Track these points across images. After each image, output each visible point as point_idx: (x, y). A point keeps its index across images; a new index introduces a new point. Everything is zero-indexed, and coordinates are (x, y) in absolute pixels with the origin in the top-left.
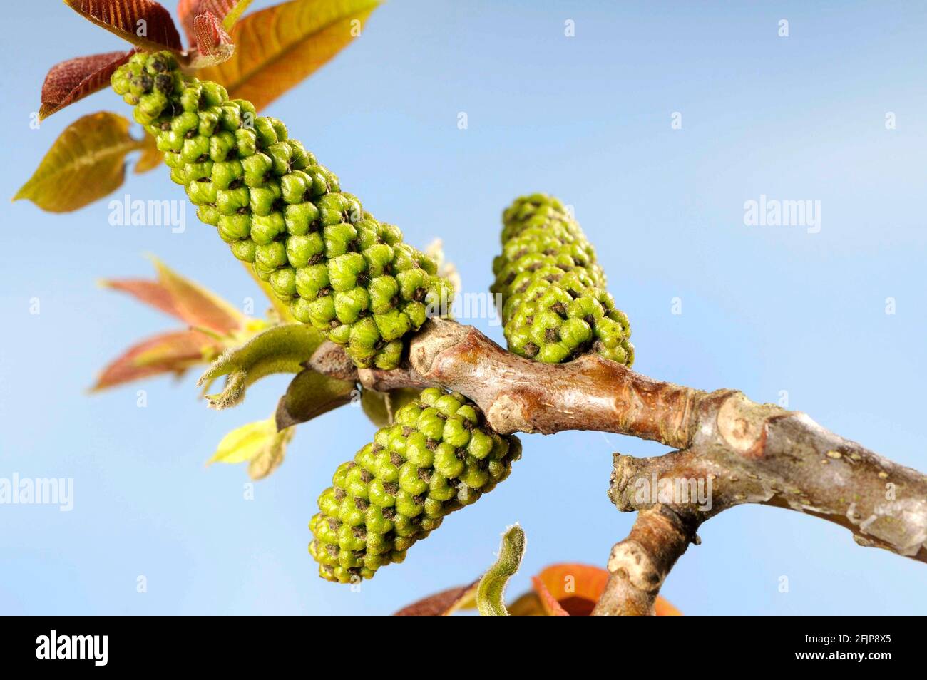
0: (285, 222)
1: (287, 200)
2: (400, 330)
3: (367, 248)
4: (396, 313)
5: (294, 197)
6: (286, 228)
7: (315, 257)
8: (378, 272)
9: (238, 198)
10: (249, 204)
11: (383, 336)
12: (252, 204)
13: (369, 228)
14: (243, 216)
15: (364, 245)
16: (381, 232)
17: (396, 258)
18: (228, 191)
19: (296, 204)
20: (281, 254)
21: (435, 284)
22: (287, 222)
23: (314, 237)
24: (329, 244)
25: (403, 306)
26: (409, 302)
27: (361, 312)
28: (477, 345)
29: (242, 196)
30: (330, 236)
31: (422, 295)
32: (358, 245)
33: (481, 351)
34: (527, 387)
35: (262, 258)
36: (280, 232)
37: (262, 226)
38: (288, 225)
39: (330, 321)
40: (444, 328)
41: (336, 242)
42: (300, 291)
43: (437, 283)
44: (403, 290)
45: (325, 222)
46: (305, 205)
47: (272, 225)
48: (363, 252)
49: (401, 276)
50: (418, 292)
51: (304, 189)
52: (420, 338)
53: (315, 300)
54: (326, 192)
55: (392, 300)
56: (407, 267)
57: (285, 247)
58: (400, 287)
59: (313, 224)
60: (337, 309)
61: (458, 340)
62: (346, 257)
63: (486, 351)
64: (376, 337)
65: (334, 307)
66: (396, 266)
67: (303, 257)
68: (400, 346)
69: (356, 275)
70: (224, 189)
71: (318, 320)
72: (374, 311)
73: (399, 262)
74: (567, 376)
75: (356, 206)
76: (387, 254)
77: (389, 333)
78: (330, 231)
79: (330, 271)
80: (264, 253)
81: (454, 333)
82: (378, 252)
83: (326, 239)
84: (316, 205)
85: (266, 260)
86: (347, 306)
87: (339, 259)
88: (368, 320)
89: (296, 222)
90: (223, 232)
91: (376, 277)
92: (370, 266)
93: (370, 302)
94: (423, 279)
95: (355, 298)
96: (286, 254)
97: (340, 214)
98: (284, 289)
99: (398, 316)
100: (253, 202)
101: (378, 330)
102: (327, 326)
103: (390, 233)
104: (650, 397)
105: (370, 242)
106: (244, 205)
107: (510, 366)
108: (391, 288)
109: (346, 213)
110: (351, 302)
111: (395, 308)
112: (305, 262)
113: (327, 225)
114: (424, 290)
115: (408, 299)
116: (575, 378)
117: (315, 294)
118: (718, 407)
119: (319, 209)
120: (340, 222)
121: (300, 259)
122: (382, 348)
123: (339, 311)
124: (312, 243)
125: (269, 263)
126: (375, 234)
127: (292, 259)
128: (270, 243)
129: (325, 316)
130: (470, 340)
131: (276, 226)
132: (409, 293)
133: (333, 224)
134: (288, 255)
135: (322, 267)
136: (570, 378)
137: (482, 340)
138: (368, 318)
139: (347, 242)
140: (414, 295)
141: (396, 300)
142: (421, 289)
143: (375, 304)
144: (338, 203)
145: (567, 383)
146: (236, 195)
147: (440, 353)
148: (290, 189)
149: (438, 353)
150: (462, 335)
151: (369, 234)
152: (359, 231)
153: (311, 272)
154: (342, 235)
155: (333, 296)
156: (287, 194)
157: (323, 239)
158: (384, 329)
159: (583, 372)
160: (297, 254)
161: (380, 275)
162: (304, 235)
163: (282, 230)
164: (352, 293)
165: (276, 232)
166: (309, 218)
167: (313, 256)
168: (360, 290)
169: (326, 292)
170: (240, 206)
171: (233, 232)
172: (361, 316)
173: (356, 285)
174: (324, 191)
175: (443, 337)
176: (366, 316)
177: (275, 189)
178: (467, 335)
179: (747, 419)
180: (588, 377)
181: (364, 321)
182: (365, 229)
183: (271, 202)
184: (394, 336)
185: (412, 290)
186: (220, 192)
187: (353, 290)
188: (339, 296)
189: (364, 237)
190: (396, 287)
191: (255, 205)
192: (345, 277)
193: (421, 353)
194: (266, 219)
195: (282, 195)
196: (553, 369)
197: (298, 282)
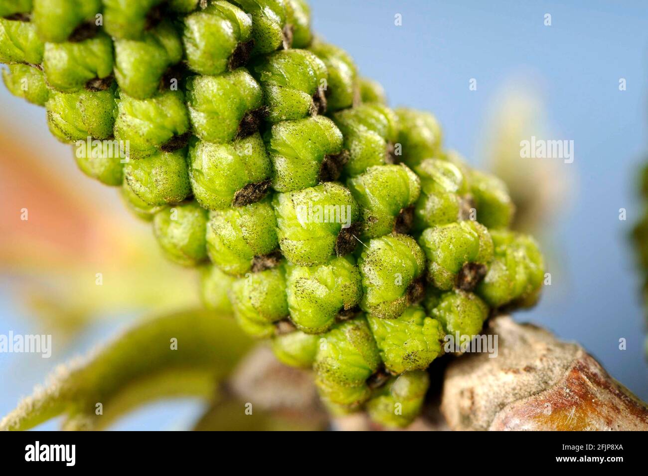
0: (188, 114)
1: (196, 68)
2: (424, 355)
3: (363, 172)
4: (417, 316)
5: (209, 63)
6: (190, 126)
7: (249, 190)
8: (381, 228)
9: (88, 60)
10: (112, 73)
11: (388, 365)
12: (118, 75)
13: (371, 127)
14: (99, 94)
15: (357, 166)
16: (394, 134)
17: (423, 195)
18: (68, 45)
19: (215, 75)
20: (176, 178)
21: (504, 254)
22: (194, 114)
23: (249, 148)
24: (281, 164)
25: (432, 300)
26: (446, 292)
27: (342, 311)
28: (585, 396)
29: (97, 57)
30: (285, 144)
31: (474, 278)
32: (344, 165)
33: (594, 411)
35: (137, 186)
36: (175, 133)
37: (137, 121)
38: (194, 120)
39: (276, 323)
40: (518, 348)
41: (295, 159)
42: (213, 255)
43: (509, 252)
44: (435, 267)
45: (275, 114)
46: (233, 78)
47: (159, 120)
48: (354, 182)
49: (431, 236)
50: (467, 272)
51: (232, 44)
52: (466, 367)
53: (243, 275)
54: (281, 48)
55: (409, 290)
56: (446, 217)
57: (188, 165)
58: (427, 261)
59: (250, 118)
60: (292, 300)
61: (546, 383)
62: (315, 194)
63: (605, 410)
64: (372, 366)
65: (286, 296)
66: (422, 212)
67: (224, 188)
68: (423, 384)
69: (335, 233)
70: (57, 41)
71: (251, 320)
72: (370, 311)
73: (429, 205)
75: (344, 72)
76: (404, 189)
77: (399, 360)
78: (283, 133)
79: (279, 220)
80: (140, 173)
81: (538, 364)
82: (385, 185)
83: (275, 151)
84: (256, 76)
85: (143, 189)
86: (313, 300)
87: (300, 197)
88: (357, 328)
89: (213, 114)
90: (56, 125)
91: (379, 237)
92: (367, 213)
93: (362, 292)
94: (478, 244)
95: (329, 282)
96: (188, 177)
97: (308, 99)
98: (182, 249)
99: (422, 324)
100: (121, 71)
101: (378, 351)
102: (270, 330)
103: (415, 137)
105: (369, 158)
106: (102, 74)
108: (409, 263)
109: (321, 94)
110: (321, 292)
111: (416, 305)
112: (229, 198)
113: (279, 121)
114: (480, 267)
115: (443, 288)
117: (247, 266)
119: (263, 85)
120: (308, 115)
121: (214, 191)
122: (384, 385)
123: (296, 306)
124: (243, 161)
125: (150, 197)
126: (382, 142)
127: (199, 190)
128: (156, 154)
129: (263, 313)
130: (572, 383)
131: (168, 124)
132: (447, 275)
133: (291, 119)
134: (193, 181)
135: (263, 210)
137: (598, 384)
138: (357, 322)
139: (319, 159)
140: (459, 277)
141: (419, 290)
142: (472, 266)
143: (372, 299)
144: (305, 74)
146: (84, 54)
147: (507, 409)
148: (202, 45)
149: (502, 406)
150: (557, 370)
151: (369, 142)
152: (347, 134)
153: (239, 222)
154: (309, 144)
155: (283, 272)
156: (196, 56)
157: (269, 152)
158: (390, 351)
160: (211, 181)
161: (386, 234)
162: (228, 143)
163: (181, 131)
164: (325, 271)
165: (167, 135)
166: (241, 107)
167: (246, 188)
168: (343, 264)
169: (269, 263)
170: (92, 76)
171: (76, 127)
172: (342, 318)
173: (334, 255)
174: (276, 45)
175: (516, 372)
176: (352, 318)
177: (171, 43)
178: (567, 373)
181: (347, 330)
182: (361, 129)
183: (160, 72)
184: (410, 367)
185: (454, 268)
186: (48, 46)
187: (327, 263)
188: (297, 274)
189: (357, 148)
190: (419, 262)
191: (125, 76)
192: (312, 238)
193: (466, 403)
194: (147, 106)
195: (184, 56)
197: (211, 236)
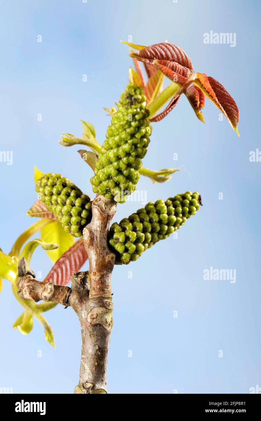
34: (94, 240)
74: (101, 252)
104: (99, 282)
107: (100, 232)
116: (101, 255)
118: (100, 306)
136: (100, 253)
145: (98, 253)
159: (103, 257)
179: (98, 317)
180: (102, 259)
196: (103, 246)
